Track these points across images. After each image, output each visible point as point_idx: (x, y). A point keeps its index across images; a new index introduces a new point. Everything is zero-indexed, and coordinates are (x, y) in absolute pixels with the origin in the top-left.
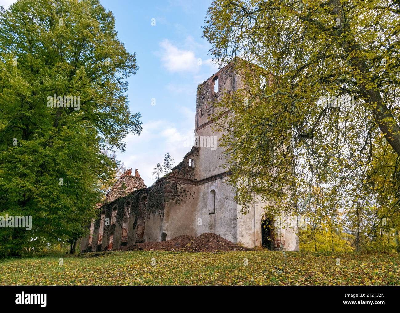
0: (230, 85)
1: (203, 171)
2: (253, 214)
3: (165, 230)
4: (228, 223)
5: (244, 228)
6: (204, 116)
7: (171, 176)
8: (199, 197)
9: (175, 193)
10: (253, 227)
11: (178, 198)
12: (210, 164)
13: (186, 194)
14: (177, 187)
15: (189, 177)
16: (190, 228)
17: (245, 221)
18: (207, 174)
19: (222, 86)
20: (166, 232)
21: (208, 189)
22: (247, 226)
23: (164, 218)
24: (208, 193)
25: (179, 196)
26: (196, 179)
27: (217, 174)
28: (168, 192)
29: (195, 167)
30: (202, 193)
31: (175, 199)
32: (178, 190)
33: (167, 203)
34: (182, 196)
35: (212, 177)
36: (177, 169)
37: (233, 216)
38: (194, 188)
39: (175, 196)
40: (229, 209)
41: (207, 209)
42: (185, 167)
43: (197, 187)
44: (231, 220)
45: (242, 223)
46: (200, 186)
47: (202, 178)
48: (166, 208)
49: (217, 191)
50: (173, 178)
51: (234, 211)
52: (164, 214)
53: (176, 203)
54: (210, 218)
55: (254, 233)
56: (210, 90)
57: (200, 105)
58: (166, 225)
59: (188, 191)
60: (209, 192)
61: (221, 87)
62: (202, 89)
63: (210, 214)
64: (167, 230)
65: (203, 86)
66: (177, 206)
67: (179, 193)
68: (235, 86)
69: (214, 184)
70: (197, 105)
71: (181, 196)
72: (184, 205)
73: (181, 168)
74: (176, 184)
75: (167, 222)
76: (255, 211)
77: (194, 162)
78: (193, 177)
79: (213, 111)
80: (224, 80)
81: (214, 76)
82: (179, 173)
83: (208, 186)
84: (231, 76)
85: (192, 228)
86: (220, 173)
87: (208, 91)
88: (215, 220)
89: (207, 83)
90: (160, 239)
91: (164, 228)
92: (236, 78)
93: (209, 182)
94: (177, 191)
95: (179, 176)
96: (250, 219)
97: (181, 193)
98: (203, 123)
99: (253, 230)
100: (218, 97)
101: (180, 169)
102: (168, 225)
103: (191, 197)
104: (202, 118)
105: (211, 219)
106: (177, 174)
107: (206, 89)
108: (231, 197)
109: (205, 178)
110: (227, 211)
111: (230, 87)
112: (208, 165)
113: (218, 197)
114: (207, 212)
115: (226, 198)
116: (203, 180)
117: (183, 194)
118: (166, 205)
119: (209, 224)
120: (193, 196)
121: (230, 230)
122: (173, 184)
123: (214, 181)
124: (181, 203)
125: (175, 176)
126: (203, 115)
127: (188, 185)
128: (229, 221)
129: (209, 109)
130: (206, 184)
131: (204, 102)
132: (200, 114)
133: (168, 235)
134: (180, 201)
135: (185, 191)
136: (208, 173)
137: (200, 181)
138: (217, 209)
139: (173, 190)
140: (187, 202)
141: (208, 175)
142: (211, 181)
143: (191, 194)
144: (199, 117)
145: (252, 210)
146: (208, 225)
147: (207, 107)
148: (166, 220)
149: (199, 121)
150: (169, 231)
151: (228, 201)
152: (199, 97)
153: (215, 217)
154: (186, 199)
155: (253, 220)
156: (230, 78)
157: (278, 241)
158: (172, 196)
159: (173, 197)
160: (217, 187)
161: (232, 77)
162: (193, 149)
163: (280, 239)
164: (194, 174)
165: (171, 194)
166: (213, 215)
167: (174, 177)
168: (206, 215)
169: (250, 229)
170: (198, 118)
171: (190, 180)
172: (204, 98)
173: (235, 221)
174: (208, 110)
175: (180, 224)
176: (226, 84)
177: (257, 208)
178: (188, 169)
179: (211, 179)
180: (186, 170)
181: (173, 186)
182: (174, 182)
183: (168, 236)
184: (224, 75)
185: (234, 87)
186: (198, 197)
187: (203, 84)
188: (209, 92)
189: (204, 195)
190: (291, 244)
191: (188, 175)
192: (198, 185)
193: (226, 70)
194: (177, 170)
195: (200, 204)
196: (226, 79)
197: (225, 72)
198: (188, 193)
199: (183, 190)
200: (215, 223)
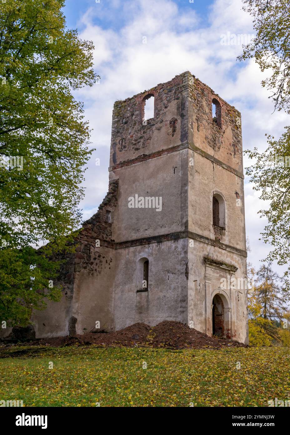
0: (176, 111)
1: (125, 230)
2: (204, 294)
3: (75, 313)
4: (172, 306)
5: (195, 314)
6: (126, 149)
7: (83, 235)
8: (118, 266)
9: (87, 260)
10: (204, 312)
11: (92, 267)
12: (138, 219)
13: (101, 262)
14: (90, 250)
15: (105, 236)
16: (106, 310)
17: (196, 304)
18: (133, 234)
19: (161, 110)
20: (76, 316)
21: (135, 256)
22: (197, 310)
23: (74, 295)
24: (135, 262)
25: (92, 263)
26: (114, 241)
27: (152, 235)
28: (80, 258)
29: (113, 223)
30: (123, 262)
31: (88, 268)
32: (91, 254)
33: (77, 273)
34: (97, 264)
35: (144, 239)
36: (90, 223)
37: (180, 296)
38: (111, 253)
39: (87, 263)
40: (172, 286)
41: (134, 284)
42: (100, 222)
43: (114, 252)
44: (176, 301)
45: (192, 307)
46: (120, 251)
47: (123, 239)
48: (76, 281)
49: (150, 259)
50: (85, 237)
51: (182, 290)
52: (74, 290)
53: (89, 273)
54: (138, 298)
55: (206, 319)
56: (137, 112)
57: (118, 132)
58: (76, 306)
59: (104, 257)
60: (137, 260)
61: (159, 111)
62: (123, 109)
63: (138, 291)
64: (77, 313)
65: (126, 104)
66: (90, 279)
67: (92, 260)
68: (185, 114)
69: (147, 250)
70: (113, 132)
71: (94, 264)
72: (99, 276)
73: (95, 222)
74: (89, 246)
75: (77, 302)
76: (206, 290)
77: (112, 215)
78: (110, 237)
79: (144, 144)
80: (165, 102)
81: (147, 94)
82: (93, 231)
83: (134, 252)
84: (178, 99)
85: (108, 310)
86: (157, 234)
87: (135, 114)
88: (147, 301)
89: (132, 101)
90: (67, 325)
91: (74, 310)
92: (187, 103)
93: (137, 246)
94: (90, 257)
95: (93, 235)
96: (201, 301)
97: (95, 259)
98: (126, 160)
99: (204, 316)
100: (154, 125)
101: (94, 225)
102: (78, 306)
103: (107, 265)
104: (123, 151)
105: (141, 298)
106: (90, 232)
107: (131, 110)
108: (177, 270)
109: (130, 239)
110: (170, 289)
111: (175, 113)
112: (134, 221)
113: (152, 269)
114: (132, 289)
115: (168, 271)
116: (126, 242)
117: (97, 261)
118: (77, 276)
119: (136, 306)
120: (109, 264)
121: (176, 316)
122: (86, 246)
123: (147, 246)
124: (95, 274)
125: (89, 234)
126: (125, 147)
127: (103, 248)
128: (173, 303)
129: (136, 140)
130: (132, 249)
131: (127, 129)
132: (119, 146)
133: (78, 320)
134: (94, 271)
135: (99, 256)
136: (135, 233)
137: (121, 244)
138: (151, 285)
139: (86, 255)
140: (102, 273)
141: (135, 236)
142: (141, 245)
143: (107, 262)
144: (117, 149)
145: (203, 288)
146: (134, 306)
147: (132, 137)
148: (76, 298)
149: (117, 155)
150: (80, 314)
151: (171, 276)
152: (117, 120)
153: (148, 296)
154: (101, 268)
155: (204, 303)
156: (176, 101)
157: (228, 330)
158: (84, 263)
159: (85, 265)
160: (152, 254)
161: (180, 101)
162: (109, 196)
163: (231, 328)
164: (111, 233)
165: (82, 260)
166: (144, 294)
167: (87, 236)
168: (131, 293)
169: (201, 314)
170: (115, 151)
171: (106, 241)
172: (126, 123)
173: (184, 304)
174: (134, 142)
175: (94, 305)
176: (168, 108)
177: (209, 287)
178: (104, 224)
179: (141, 242)
180: (101, 226)
181: (85, 249)
182: (86, 242)
183: (78, 322)
184: (165, 95)
185: (182, 116)
186: (116, 267)
187: (125, 102)
188: (137, 115)
189: (126, 264)
190: (241, 335)
191: (103, 233)
192: (116, 249)
193: (169, 87)
194: (90, 225)
195: (120, 277)
196: (169, 101)
197: (166, 91)
198: (104, 260)
199: (97, 255)
200: (148, 305)
